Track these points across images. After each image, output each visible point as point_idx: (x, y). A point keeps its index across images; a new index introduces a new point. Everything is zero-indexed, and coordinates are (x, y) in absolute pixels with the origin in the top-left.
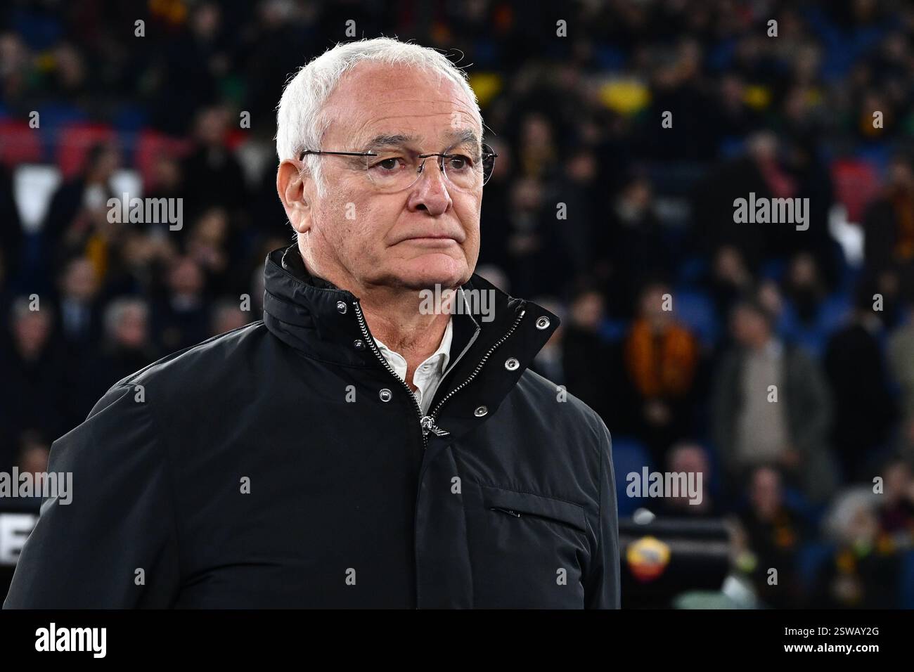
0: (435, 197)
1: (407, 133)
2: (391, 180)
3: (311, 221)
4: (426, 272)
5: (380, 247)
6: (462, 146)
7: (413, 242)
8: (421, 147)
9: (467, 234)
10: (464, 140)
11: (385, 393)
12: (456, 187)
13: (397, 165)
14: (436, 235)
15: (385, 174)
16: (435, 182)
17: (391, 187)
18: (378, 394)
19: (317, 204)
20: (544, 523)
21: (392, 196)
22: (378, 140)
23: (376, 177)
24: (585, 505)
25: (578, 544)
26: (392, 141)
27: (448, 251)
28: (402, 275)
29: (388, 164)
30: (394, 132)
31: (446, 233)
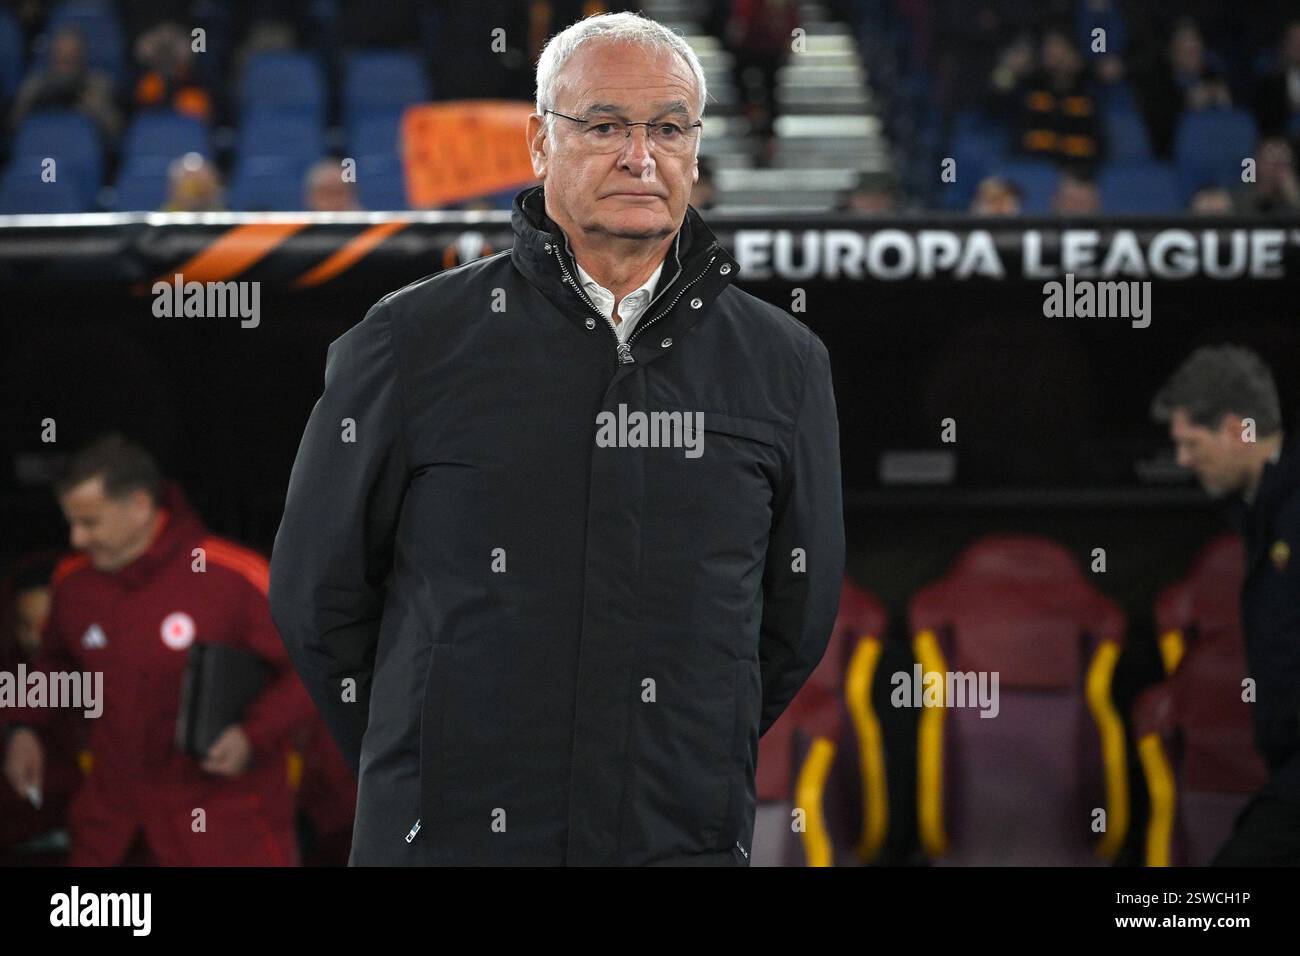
0: (636, 161)
1: (618, 102)
2: (604, 143)
3: (546, 170)
4: (627, 224)
5: (590, 199)
6: (671, 116)
7: (617, 197)
8: (629, 115)
9: (670, 192)
10: (673, 110)
11: (590, 322)
12: (661, 151)
13: (612, 130)
14: (639, 192)
15: (600, 137)
16: (639, 147)
17: (604, 148)
18: (585, 321)
19: (551, 157)
20: (726, 441)
21: (603, 157)
22: (594, 107)
23: (592, 139)
24: (776, 423)
25: (762, 457)
26: (605, 109)
27: (650, 206)
28: (607, 226)
29: (603, 128)
30: (608, 102)
31: (647, 190)
